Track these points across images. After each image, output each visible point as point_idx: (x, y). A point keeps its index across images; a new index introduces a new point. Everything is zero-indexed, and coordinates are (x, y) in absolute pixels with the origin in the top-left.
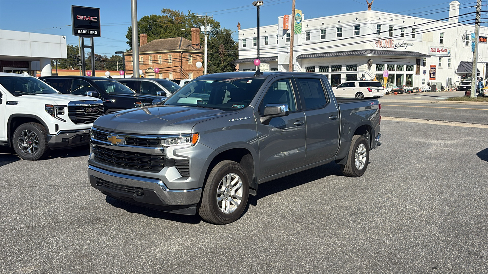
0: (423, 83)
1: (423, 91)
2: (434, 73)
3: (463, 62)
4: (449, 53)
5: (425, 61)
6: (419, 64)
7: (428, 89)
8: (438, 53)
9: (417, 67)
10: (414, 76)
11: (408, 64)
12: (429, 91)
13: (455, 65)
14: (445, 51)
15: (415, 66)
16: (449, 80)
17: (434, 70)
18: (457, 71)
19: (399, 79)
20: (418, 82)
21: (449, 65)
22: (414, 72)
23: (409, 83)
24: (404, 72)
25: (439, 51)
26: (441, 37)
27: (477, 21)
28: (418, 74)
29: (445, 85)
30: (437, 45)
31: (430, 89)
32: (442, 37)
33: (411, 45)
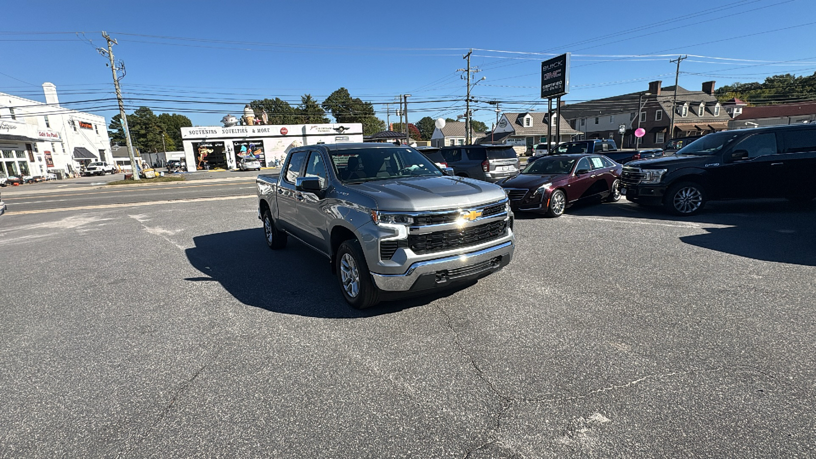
0: (42, 171)
1: (47, 180)
2: (51, 159)
3: (78, 148)
4: (60, 138)
5: (36, 146)
6: (31, 150)
7: (53, 177)
8: (48, 137)
9: (29, 154)
10: (29, 163)
11: (17, 149)
12: (55, 179)
13: (70, 152)
14: (55, 136)
15: (26, 152)
16: (69, 167)
17: (49, 156)
18: (74, 157)
19: (10, 167)
20: (35, 170)
21: (64, 150)
22: (27, 158)
23: (25, 172)
24: (15, 159)
25: (48, 135)
26: (46, 121)
27: (121, 107)
28: (33, 160)
29: (67, 171)
30: (44, 129)
31: (56, 177)
32: (48, 121)
33: (15, 128)
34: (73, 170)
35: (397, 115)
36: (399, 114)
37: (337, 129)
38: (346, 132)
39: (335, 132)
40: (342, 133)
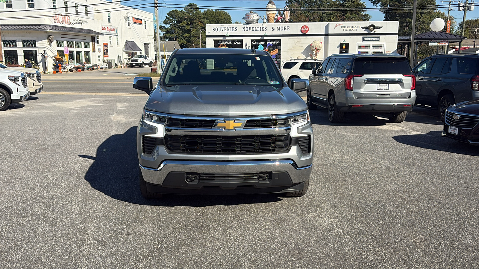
0: (99, 60)
1: (101, 68)
2: (107, 51)
3: (128, 41)
4: (117, 32)
5: (99, 39)
6: (94, 42)
7: (106, 66)
8: (108, 31)
9: (93, 45)
10: (91, 52)
11: (85, 41)
12: (106, 68)
13: (122, 44)
14: (113, 30)
15: (91, 44)
16: (119, 58)
17: (106, 48)
18: (124, 49)
19: (78, 56)
20: (96, 59)
21: (118, 43)
22: (90, 49)
23: (88, 60)
24: (83, 49)
25: (108, 30)
26: (108, 17)
27: (156, 5)
28: (94, 51)
29: (117, 62)
30: (106, 24)
31: (107, 66)
32: (110, 17)
33: (86, 23)
34: (122, 61)
35: (459, 10)
36: (462, 8)
37: (366, 28)
38: (377, 31)
39: (363, 31)
40: (373, 32)
